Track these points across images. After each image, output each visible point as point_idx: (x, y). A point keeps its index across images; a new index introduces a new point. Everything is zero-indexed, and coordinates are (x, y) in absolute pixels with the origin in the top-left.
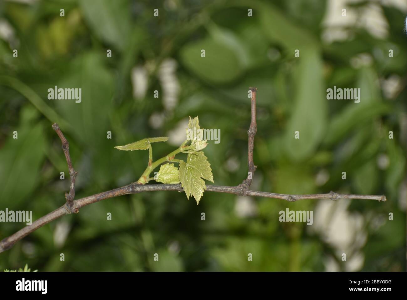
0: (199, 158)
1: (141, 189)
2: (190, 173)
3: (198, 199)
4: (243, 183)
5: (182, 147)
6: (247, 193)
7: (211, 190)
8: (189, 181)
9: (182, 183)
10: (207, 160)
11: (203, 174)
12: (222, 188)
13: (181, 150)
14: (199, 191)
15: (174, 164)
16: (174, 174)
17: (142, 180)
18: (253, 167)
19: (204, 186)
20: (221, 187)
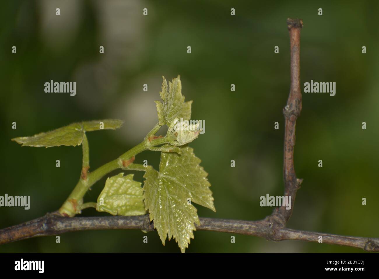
0: (185, 162)
1: (66, 226)
2: (167, 192)
3: (184, 244)
4: (273, 213)
5: (149, 138)
6: (281, 235)
7: (209, 228)
8: (165, 207)
9: (150, 212)
10: (201, 165)
11: (192, 193)
12: (231, 224)
13: (148, 145)
14: (185, 228)
15: (133, 175)
16: (133, 197)
17: (68, 209)
18: (294, 181)
19: (195, 218)
20: (229, 222)
